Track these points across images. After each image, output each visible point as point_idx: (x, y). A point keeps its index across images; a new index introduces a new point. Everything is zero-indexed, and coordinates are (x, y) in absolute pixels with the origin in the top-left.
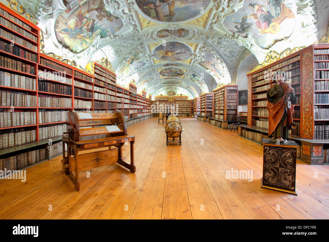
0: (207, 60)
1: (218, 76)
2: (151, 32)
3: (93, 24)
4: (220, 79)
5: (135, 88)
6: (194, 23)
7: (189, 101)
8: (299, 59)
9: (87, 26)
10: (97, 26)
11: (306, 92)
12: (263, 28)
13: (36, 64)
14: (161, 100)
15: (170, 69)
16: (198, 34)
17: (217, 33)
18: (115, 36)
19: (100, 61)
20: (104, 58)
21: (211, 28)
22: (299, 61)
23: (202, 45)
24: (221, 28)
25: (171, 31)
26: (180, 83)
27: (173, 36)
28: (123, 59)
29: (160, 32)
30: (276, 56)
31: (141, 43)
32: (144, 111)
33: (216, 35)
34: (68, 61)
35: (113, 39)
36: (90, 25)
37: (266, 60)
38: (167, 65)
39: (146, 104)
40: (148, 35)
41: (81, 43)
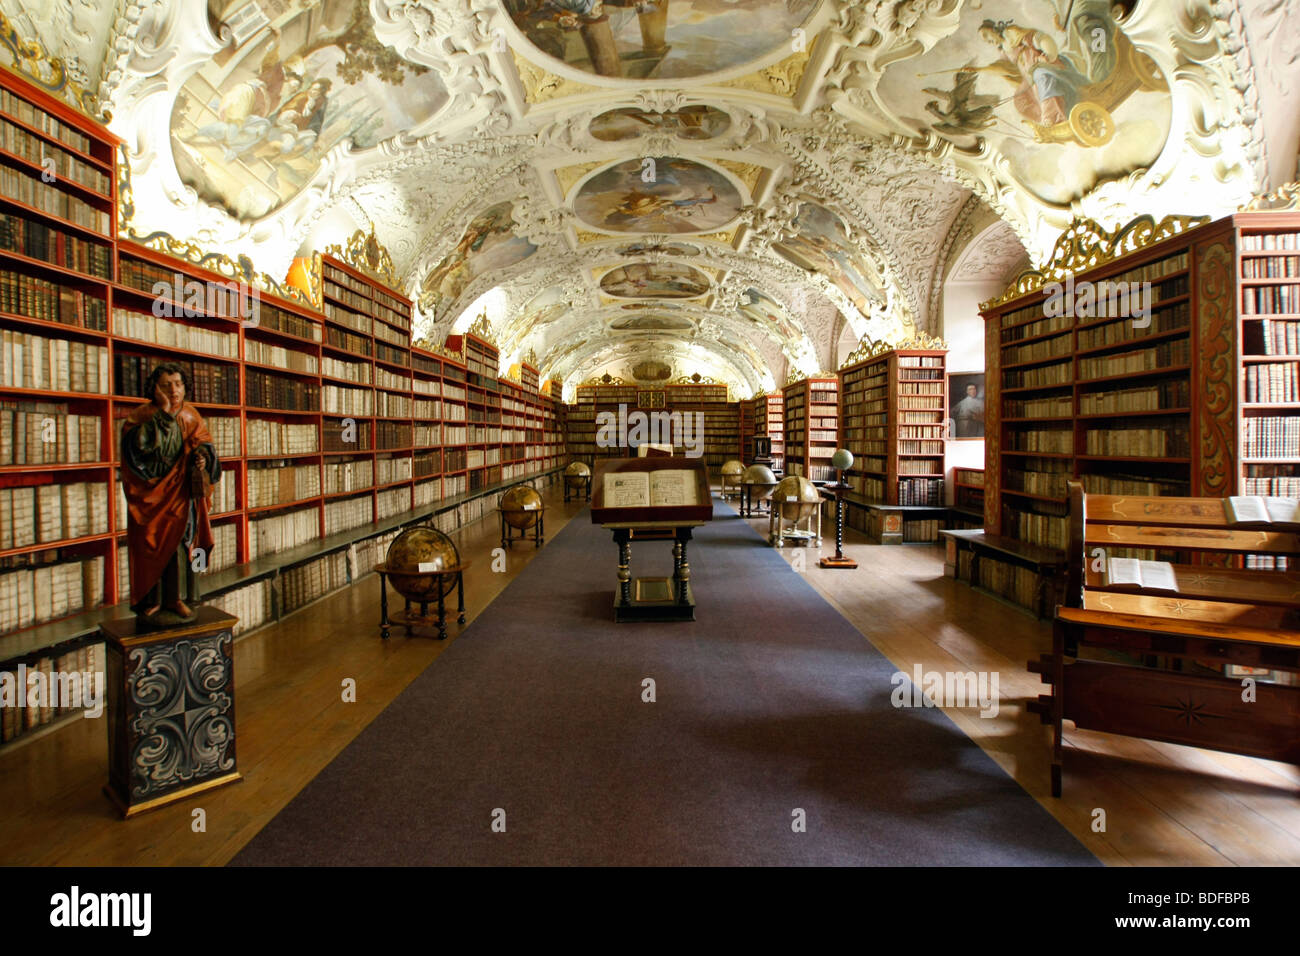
0: (807, 234)
1: (859, 305)
2: (566, 118)
3: (322, 99)
4: (869, 318)
5: (492, 353)
6: (749, 86)
7: (736, 406)
8: (1185, 267)
9: (295, 109)
10: (336, 107)
11: (1213, 406)
12: (1044, 121)
13: (104, 288)
14: (604, 400)
15: (645, 266)
16: (770, 127)
17: (850, 130)
18: (411, 142)
19: (344, 247)
20: (360, 232)
21: (825, 108)
22: (1184, 275)
23: (789, 173)
24: (867, 105)
25: (653, 113)
26: (690, 326)
27: (661, 135)
28: (442, 234)
29: (605, 117)
30: (1097, 245)
31: (519, 162)
32: (528, 452)
33: (846, 134)
34: (220, 258)
35: (402, 154)
36: (310, 104)
37: (1060, 254)
38: (634, 250)
39: (539, 419)
40: (550, 132)
41: (272, 180)
